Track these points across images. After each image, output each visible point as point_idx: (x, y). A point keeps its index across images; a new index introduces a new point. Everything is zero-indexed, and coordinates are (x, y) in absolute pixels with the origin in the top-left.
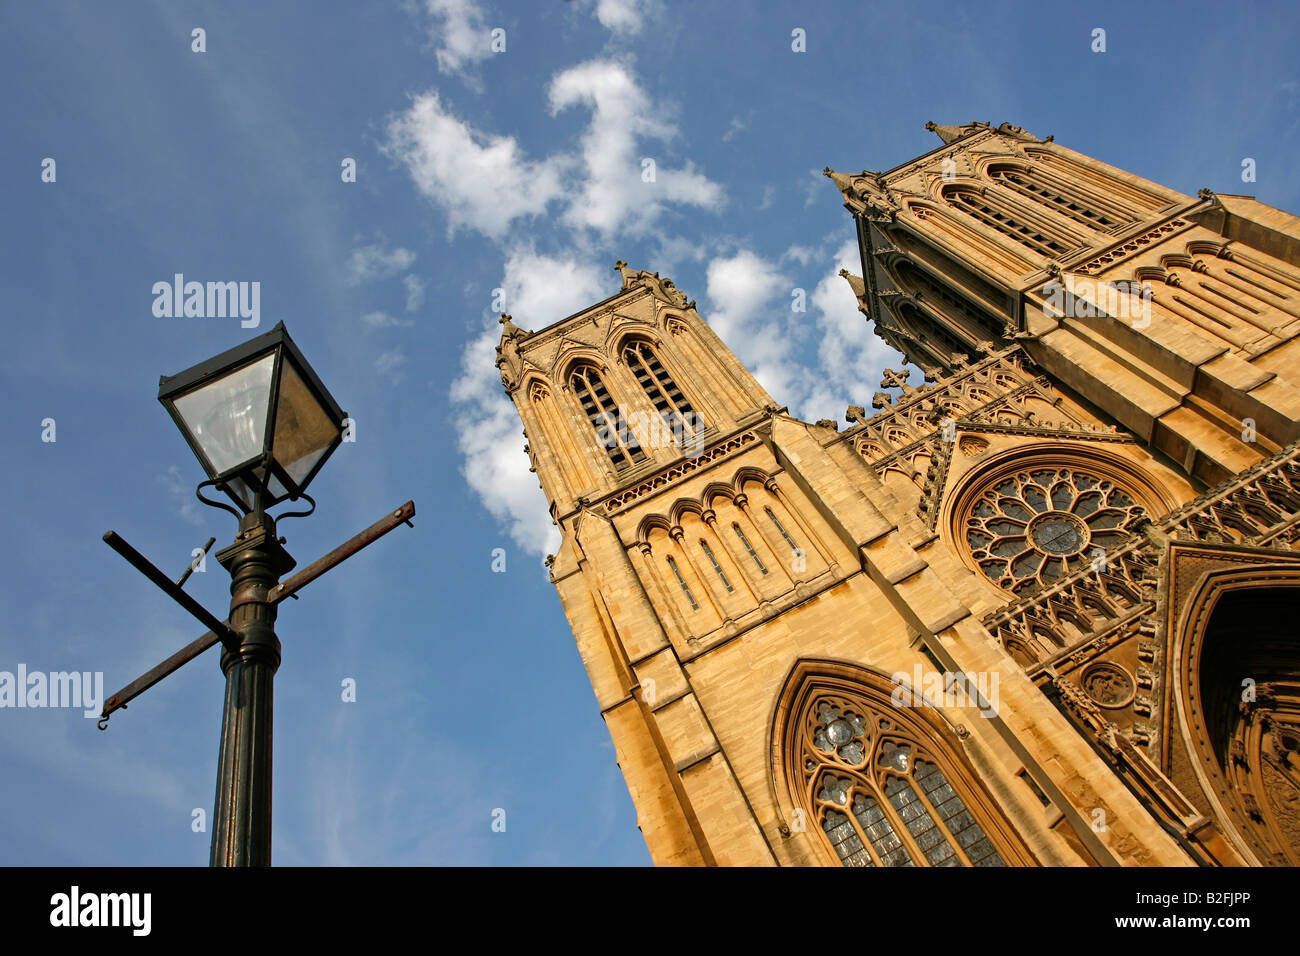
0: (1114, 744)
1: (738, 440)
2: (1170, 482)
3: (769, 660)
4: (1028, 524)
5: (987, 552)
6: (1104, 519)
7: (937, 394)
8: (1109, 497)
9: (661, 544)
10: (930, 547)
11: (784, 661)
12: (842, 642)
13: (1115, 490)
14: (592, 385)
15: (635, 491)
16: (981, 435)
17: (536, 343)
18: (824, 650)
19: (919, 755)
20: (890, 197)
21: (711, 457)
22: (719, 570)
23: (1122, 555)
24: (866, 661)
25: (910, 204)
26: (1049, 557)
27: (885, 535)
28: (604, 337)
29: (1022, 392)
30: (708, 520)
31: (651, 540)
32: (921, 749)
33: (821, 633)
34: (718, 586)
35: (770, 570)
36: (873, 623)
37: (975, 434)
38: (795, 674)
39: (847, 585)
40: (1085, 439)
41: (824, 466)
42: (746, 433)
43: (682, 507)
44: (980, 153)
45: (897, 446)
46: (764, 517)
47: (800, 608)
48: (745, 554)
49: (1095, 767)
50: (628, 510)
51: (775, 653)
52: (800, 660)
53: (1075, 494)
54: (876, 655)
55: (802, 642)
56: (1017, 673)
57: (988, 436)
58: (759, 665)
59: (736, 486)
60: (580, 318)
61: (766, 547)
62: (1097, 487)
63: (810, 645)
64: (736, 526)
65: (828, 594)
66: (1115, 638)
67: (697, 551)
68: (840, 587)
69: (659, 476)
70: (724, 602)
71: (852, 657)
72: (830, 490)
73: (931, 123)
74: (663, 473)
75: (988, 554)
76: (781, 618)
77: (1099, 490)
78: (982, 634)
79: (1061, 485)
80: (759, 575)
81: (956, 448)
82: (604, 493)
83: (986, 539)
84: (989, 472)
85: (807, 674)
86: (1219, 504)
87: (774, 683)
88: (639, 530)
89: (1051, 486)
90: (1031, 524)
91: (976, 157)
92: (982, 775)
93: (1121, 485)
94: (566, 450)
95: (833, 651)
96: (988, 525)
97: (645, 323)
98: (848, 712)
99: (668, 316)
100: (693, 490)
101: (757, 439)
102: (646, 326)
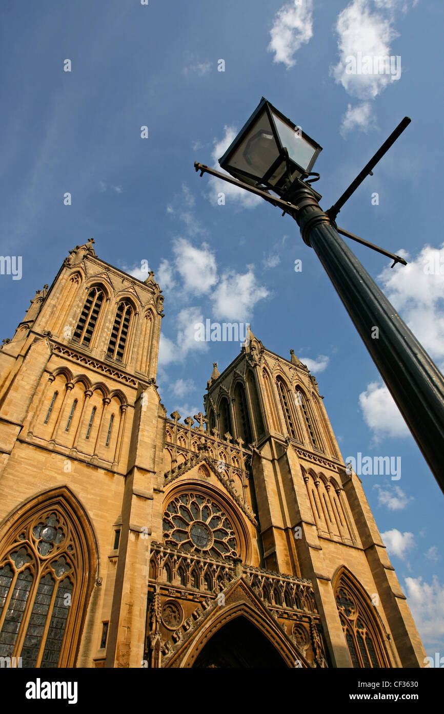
0: (154, 643)
1: (129, 379)
2: (255, 554)
3: (53, 474)
4: (195, 521)
5: (171, 516)
6: (221, 546)
7: (210, 440)
8: (230, 539)
9: (59, 384)
10: (157, 493)
11: (60, 481)
12: (89, 496)
13: (234, 538)
14: (97, 299)
15: (72, 354)
16: (210, 470)
17: (95, 262)
18: (79, 493)
19: (71, 576)
20: (260, 358)
21: (113, 374)
22: (71, 418)
23: (221, 566)
24: (91, 514)
25: (264, 368)
26: (190, 541)
27: (148, 471)
28: (121, 289)
29: (237, 471)
30: (87, 395)
31: (58, 378)
32: (75, 574)
33: (85, 485)
34: (64, 424)
35: (91, 439)
36: (109, 501)
37: (209, 468)
38: (58, 491)
39: (113, 476)
40: (242, 509)
41: (152, 422)
42: (135, 379)
43: (83, 379)
44: (299, 378)
45: (179, 444)
46: (109, 417)
47: (87, 466)
48: (87, 422)
49: (139, 647)
50: (62, 357)
51: (58, 474)
52: (66, 487)
53: (220, 526)
54: (97, 515)
55: (74, 480)
56: (145, 577)
57: (212, 474)
58: (47, 472)
59: (111, 394)
60: (120, 273)
61: (98, 429)
62: (229, 531)
63: (76, 485)
64: (95, 409)
65: (103, 471)
66: (191, 597)
67: (70, 402)
68: (110, 474)
69: (87, 358)
70: (60, 432)
71: (87, 507)
72: (145, 433)
73: (293, 351)
74: (89, 359)
75: (171, 518)
76: (76, 462)
77: (229, 533)
78: (147, 547)
79: (218, 518)
80: (84, 437)
81: (198, 466)
82: (59, 341)
83: (175, 511)
84: (200, 487)
85: (62, 495)
86: (268, 578)
87: (45, 485)
88: (57, 369)
89: (215, 514)
90: (195, 522)
91: (297, 378)
92: (89, 609)
93: (238, 539)
94: (62, 309)
95: (82, 497)
96: (181, 506)
97: (140, 302)
98: (61, 528)
99: (150, 309)
100: (94, 378)
101: (136, 386)
102: (139, 303)
